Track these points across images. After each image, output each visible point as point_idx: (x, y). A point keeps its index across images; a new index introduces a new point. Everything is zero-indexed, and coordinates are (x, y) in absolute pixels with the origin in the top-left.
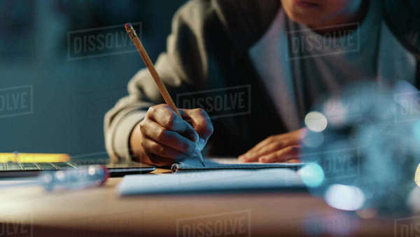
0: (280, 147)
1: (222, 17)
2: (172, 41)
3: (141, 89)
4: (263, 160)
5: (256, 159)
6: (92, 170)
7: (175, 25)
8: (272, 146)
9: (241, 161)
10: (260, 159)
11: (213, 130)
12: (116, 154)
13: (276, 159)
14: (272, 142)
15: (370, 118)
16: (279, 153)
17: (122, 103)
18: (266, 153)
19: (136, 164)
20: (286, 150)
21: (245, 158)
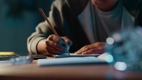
0: (89, 49)
1: (68, 5)
2: (51, 13)
3: (40, 29)
4: (84, 54)
5: (81, 53)
6: (28, 57)
7: (52, 8)
8: (86, 49)
9: (75, 54)
10: (82, 53)
11: (72, 43)
12: (32, 52)
13: (88, 53)
14: (86, 47)
15: (128, 39)
16: (89, 51)
17: (33, 34)
18: (84, 51)
19: (40, 55)
20: (91, 50)
21: (77, 53)
